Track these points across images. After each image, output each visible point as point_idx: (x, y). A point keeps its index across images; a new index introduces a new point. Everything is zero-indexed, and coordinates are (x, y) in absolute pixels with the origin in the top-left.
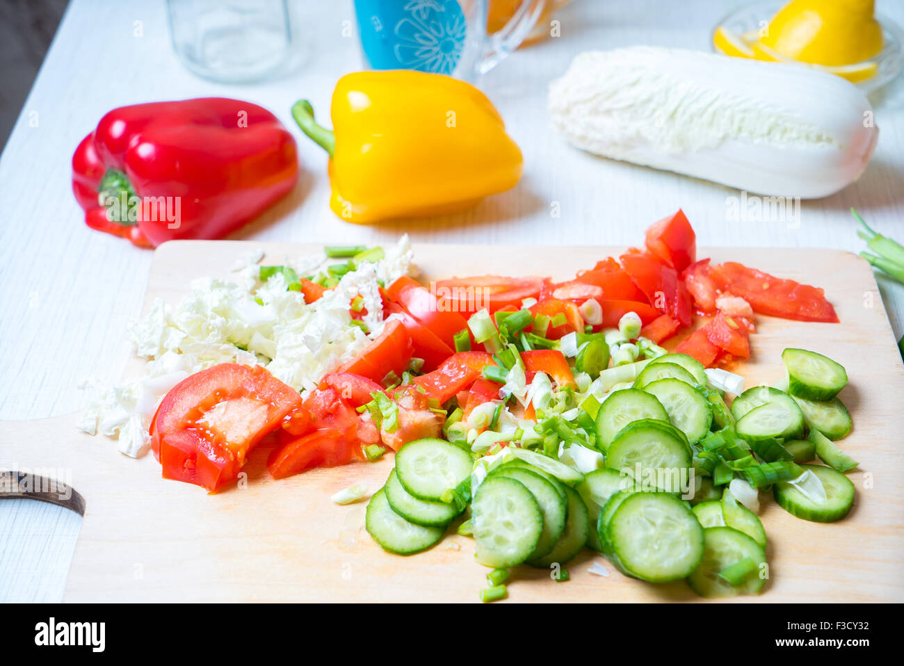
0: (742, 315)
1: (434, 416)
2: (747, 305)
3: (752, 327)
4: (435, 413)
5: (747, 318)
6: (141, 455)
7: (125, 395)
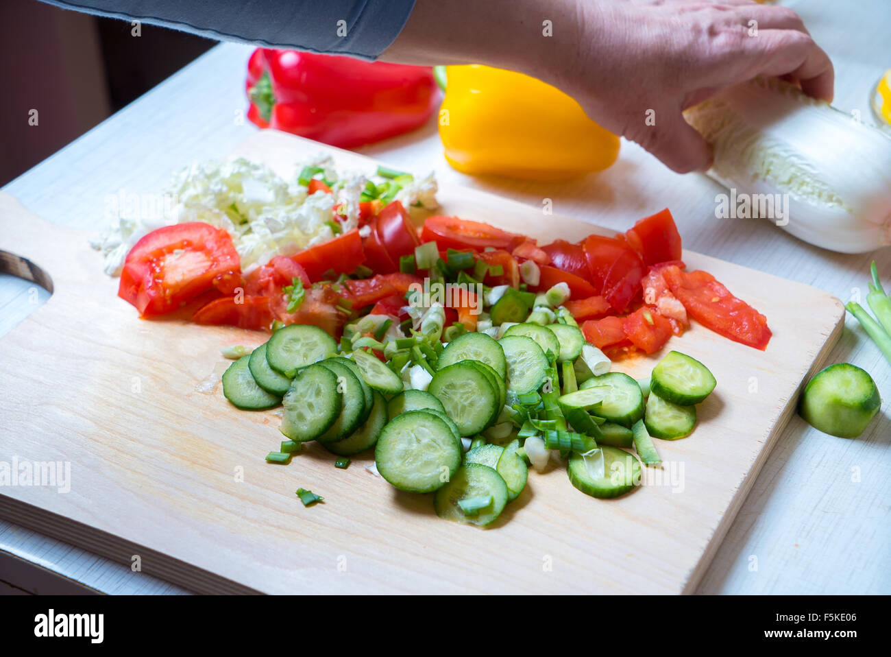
0: (673, 316)
1: (335, 312)
2: (683, 309)
3: (677, 330)
4: (338, 310)
5: (678, 321)
6: (114, 276)
7: (128, 225)
